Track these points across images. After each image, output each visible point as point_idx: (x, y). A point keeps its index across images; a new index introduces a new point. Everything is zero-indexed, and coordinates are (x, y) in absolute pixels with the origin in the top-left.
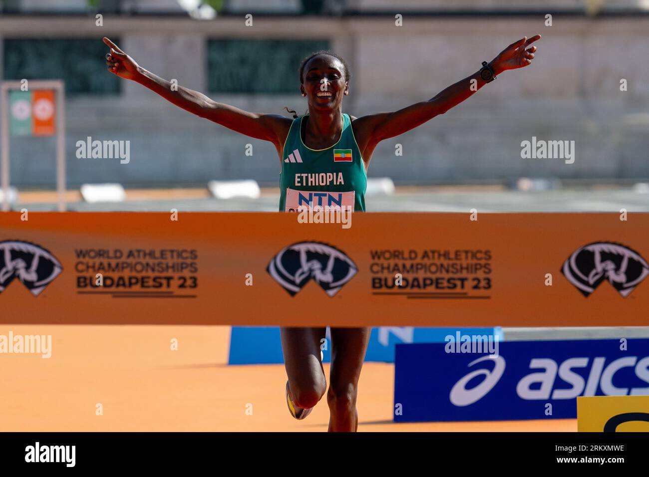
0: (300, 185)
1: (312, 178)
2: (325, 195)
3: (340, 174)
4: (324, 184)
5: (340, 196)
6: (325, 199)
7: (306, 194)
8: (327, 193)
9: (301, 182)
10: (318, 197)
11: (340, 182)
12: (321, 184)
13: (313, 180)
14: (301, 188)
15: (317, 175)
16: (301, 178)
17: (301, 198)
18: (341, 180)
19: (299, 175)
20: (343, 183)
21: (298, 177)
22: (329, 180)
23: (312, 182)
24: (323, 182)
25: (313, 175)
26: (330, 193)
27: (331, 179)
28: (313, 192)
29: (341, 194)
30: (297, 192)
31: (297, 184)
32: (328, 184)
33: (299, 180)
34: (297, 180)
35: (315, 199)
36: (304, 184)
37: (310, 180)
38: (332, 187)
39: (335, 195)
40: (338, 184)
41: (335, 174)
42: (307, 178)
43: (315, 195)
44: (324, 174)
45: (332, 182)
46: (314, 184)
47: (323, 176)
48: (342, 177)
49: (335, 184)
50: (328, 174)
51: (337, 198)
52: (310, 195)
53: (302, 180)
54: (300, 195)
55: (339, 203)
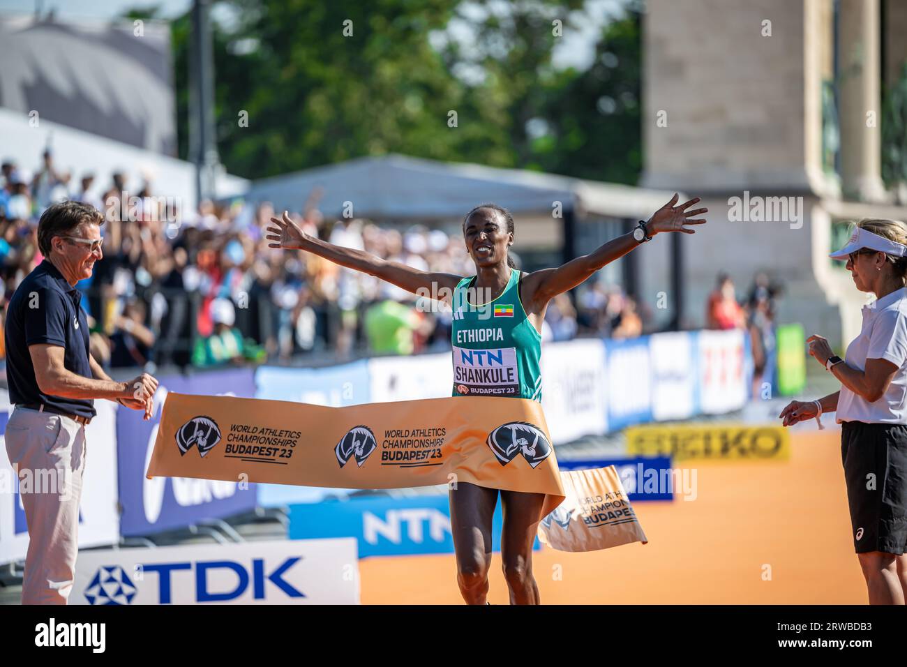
0: (461, 341)
1: (471, 334)
2: (484, 353)
3: (500, 330)
4: (484, 341)
6: (485, 358)
7: (467, 351)
8: (486, 350)
9: (462, 339)
10: (477, 356)
11: (500, 338)
12: (481, 341)
13: (473, 336)
14: (463, 345)
15: (477, 330)
16: (462, 334)
17: (464, 355)
18: (500, 335)
19: (461, 331)
20: (502, 339)
21: (460, 334)
22: (488, 336)
23: (471, 338)
24: (482, 338)
25: (473, 331)
26: (489, 350)
27: (490, 335)
28: (473, 350)
29: (500, 351)
30: (460, 349)
31: (460, 341)
32: (488, 340)
33: (460, 336)
34: (459, 336)
35: (475, 357)
36: (465, 341)
37: (470, 336)
38: (492, 344)
39: (495, 352)
40: (497, 339)
41: (494, 329)
42: (467, 333)
43: (475, 353)
44: (483, 330)
45: (491, 339)
46: (474, 341)
47: (482, 332)
48: (501, 333)
49: (494, 339)
50: (488, 330)
51: (496, 355)
52: (470, 352)
53: (463, 336)
54: (463, 353)
55: (499, 360)
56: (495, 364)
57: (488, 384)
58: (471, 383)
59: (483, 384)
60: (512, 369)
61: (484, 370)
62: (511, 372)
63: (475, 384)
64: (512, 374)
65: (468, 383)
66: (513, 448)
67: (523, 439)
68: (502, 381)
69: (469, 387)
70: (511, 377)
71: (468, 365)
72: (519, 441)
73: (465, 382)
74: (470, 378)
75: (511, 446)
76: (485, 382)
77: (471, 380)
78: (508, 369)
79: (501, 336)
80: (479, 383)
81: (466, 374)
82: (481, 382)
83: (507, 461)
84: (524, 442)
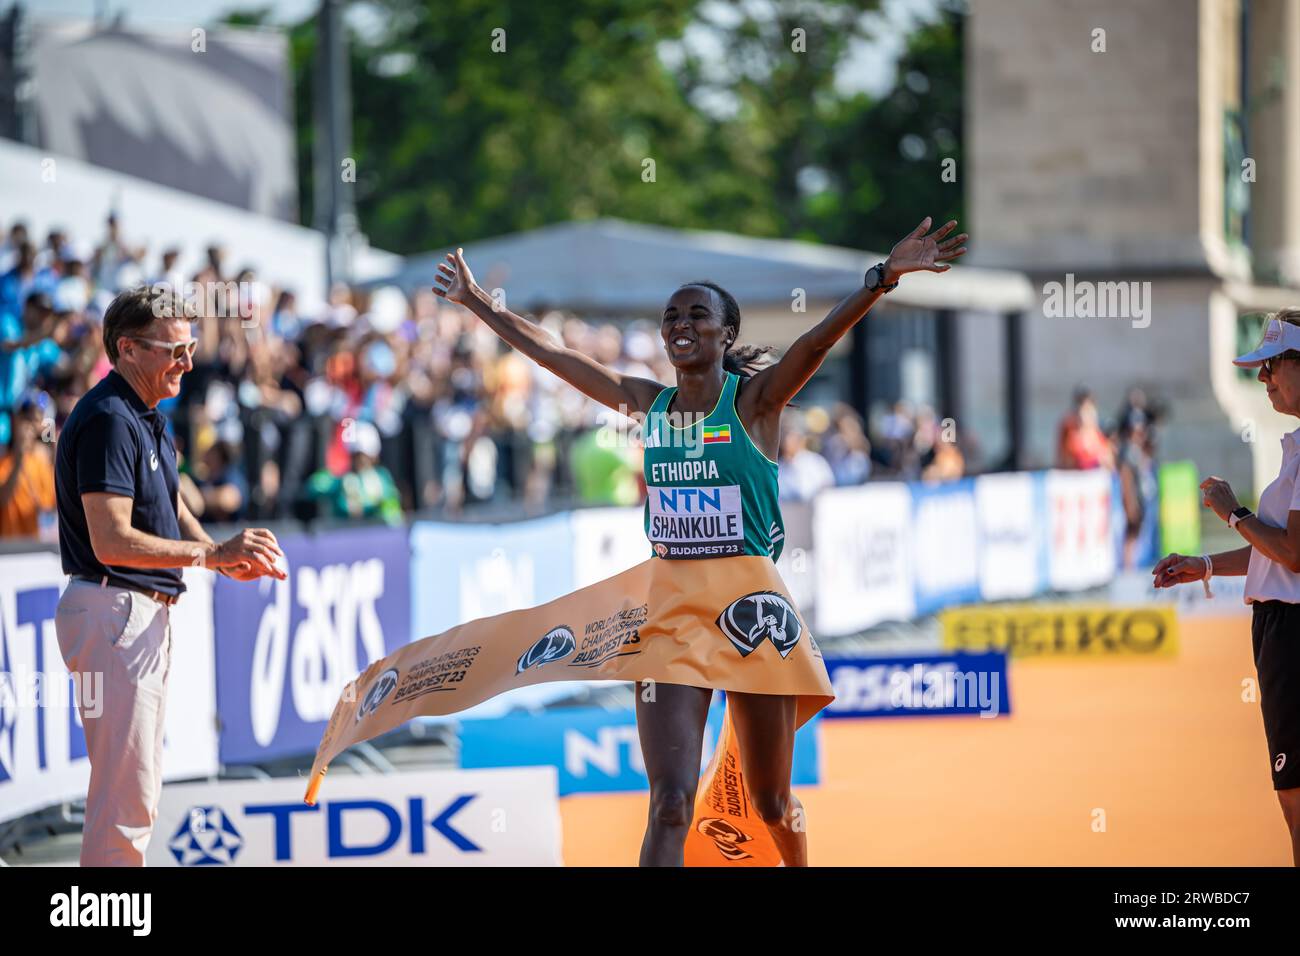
1: (673, 469)
2: (694, 492)
3: (712, 463)
4: (690, 478)
5: (717, 492)
6: (695, 499)
7: (668, 492)
8: (697, 489)
9: (659, 476)
10: (684, 496)
11: (713, 475)
12: (687, 478)
13: (675, 471)
14: (662, 484)
16: (658, 469)
17: (663, 497)
18: (713, 470)
19: (656, 465)
20: (717, 476)
21: (656, 469)
22: (696, 472)
23: (673, 475)
24: (688, 476)
25: (675, 464)
26: (700, 488)
27: (700, 471)
28: (677, 489)
29: (718, 490)
30: (657, 490)
32: (696, 477)
33: (657, 473)
34: (655, 473)
35: (681, 499)
36: (663, 480)
37: (671, 472)
38: (701, 481)
39: (709, 491)
40: (710, 476)
41: (704, 462)
42: (666, 468)
43: (681, 492)
44: (689, 464)
45: (701, 475)
47: (687, 467)
48: (715, 468)
49: (705, 477)
50: (695, 463)
51: (712, 496)
52: (674, 492)
53: (660, 473)
54: (662, 495)
55: (716, 504)
56: (710, 511)
57: (698, 539)
58: (673, 539)
59: (691, 540)
60: (734, 517)
61: (693, 519)
62: (732, 521)
63: (679, 540)
64: (734, 525)
65: (668, 540)
66: (758, 630)
67: (772, 616)
68: (719, 535)
69: (669, 545)
70: (733, 529)
71: (669, 512)
72: (766, 619)
73: (664, 539)
74: (672, 532)
75: (756, 627)
76: (694, 537)
77: (673, 535)
78: (729, 517)
79: (716, 472)
80: (684, 540)
81: (667, 527)
82: (688, 536)
83: (749, 649)
84: (773, 620)
